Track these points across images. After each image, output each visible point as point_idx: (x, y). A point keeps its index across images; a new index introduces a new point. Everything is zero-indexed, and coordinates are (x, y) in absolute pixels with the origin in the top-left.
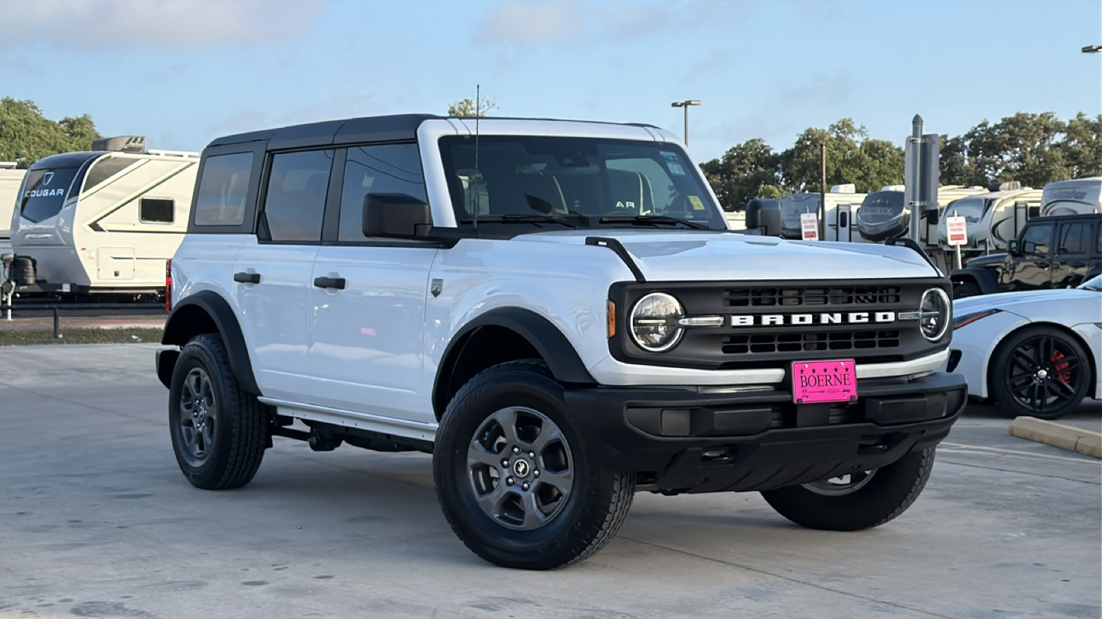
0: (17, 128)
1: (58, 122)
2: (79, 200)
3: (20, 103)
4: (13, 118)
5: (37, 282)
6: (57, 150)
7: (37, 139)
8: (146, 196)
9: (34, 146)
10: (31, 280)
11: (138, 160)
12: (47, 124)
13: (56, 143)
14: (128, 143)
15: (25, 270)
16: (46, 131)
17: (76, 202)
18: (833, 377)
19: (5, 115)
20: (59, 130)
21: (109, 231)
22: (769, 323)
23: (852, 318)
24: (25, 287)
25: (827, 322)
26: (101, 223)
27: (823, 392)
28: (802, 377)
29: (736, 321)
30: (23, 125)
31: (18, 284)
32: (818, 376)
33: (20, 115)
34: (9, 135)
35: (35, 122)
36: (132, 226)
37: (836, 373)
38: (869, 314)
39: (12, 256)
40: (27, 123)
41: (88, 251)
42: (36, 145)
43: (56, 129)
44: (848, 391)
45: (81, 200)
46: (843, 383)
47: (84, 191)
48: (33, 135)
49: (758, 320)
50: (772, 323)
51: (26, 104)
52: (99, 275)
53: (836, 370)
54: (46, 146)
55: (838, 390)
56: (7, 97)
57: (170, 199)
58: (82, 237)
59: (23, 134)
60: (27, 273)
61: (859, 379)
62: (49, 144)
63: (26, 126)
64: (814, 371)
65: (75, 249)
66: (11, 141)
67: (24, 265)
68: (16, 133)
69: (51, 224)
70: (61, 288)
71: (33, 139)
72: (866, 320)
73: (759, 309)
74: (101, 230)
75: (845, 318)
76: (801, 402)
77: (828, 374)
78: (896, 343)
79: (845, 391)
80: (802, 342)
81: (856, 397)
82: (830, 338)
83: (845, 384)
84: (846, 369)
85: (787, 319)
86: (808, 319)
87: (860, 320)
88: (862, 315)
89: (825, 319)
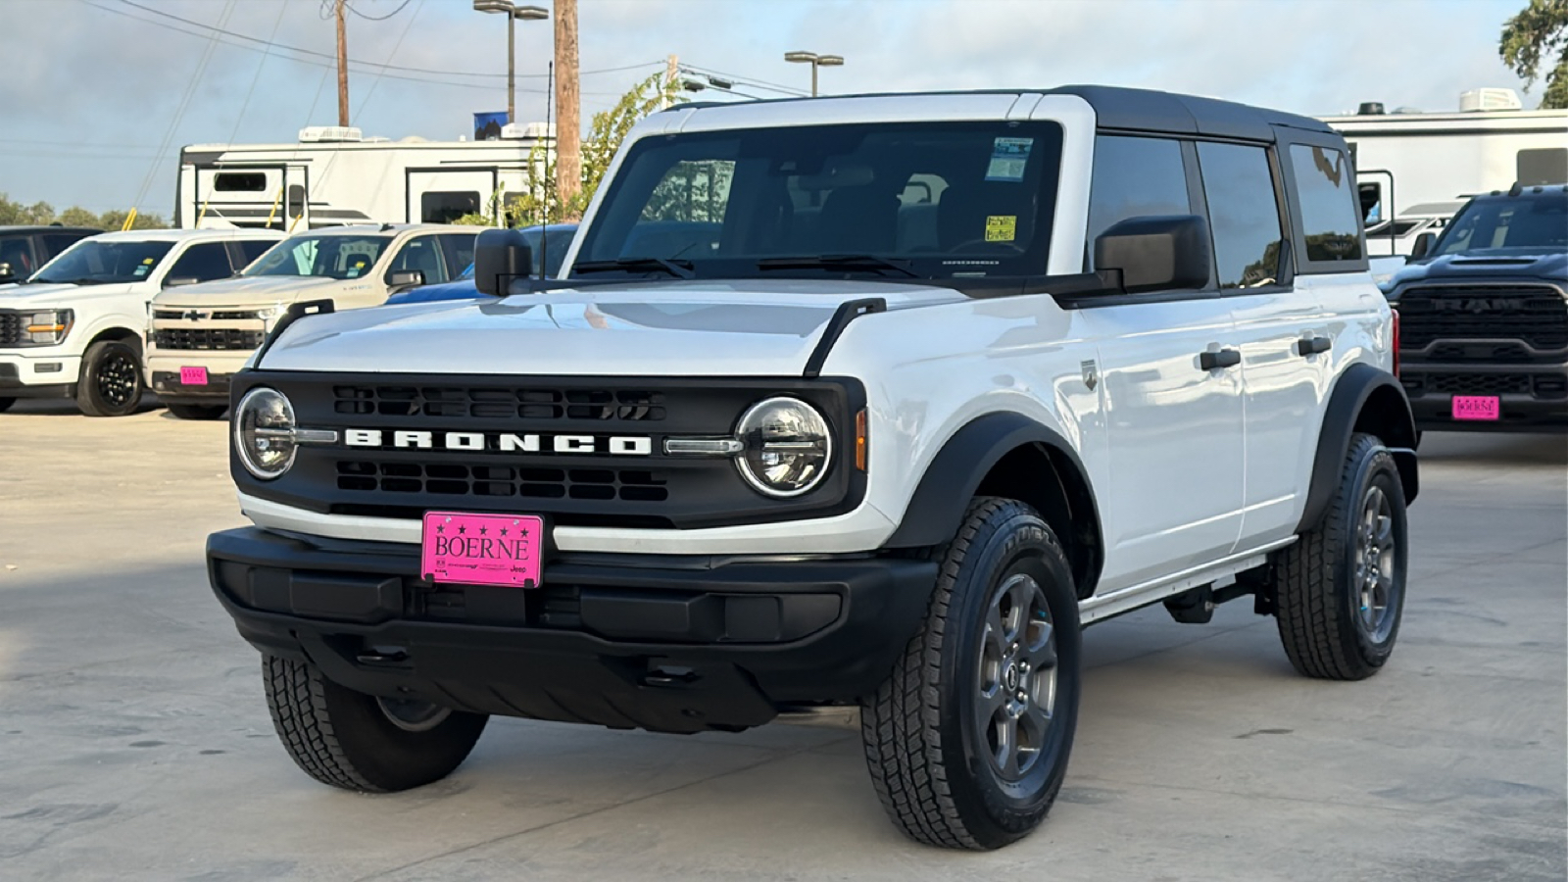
18: (496, 543)
22: (405, 445)
23: (561, 444)
25: (512, 448)
27: (474, 567)
28: (439, 537)
29: (352, 437)
32: (469, 539)
37: (503, 538)
38: (596, 439)
44: (522, 570)
46: (514, 555)
49: (387, 438)
50: (413, 444)
53: (504, 532)
55: (501, 568)
64: (462, 530)
72: (590, 449)
73: (390, 419)
75: (547, 443)
76: (433, 579)
77: (487, 537)
78: (662, 495)
79: (515, 569)
80: (471, 480)
81: (537, 583)
82: (524, 477)
83: (517, 558)
84: (524, 533)
85: (438, 440)
86: (477, 442)
87: (582, 449)
88: (582, 439)
89: (507, 442)
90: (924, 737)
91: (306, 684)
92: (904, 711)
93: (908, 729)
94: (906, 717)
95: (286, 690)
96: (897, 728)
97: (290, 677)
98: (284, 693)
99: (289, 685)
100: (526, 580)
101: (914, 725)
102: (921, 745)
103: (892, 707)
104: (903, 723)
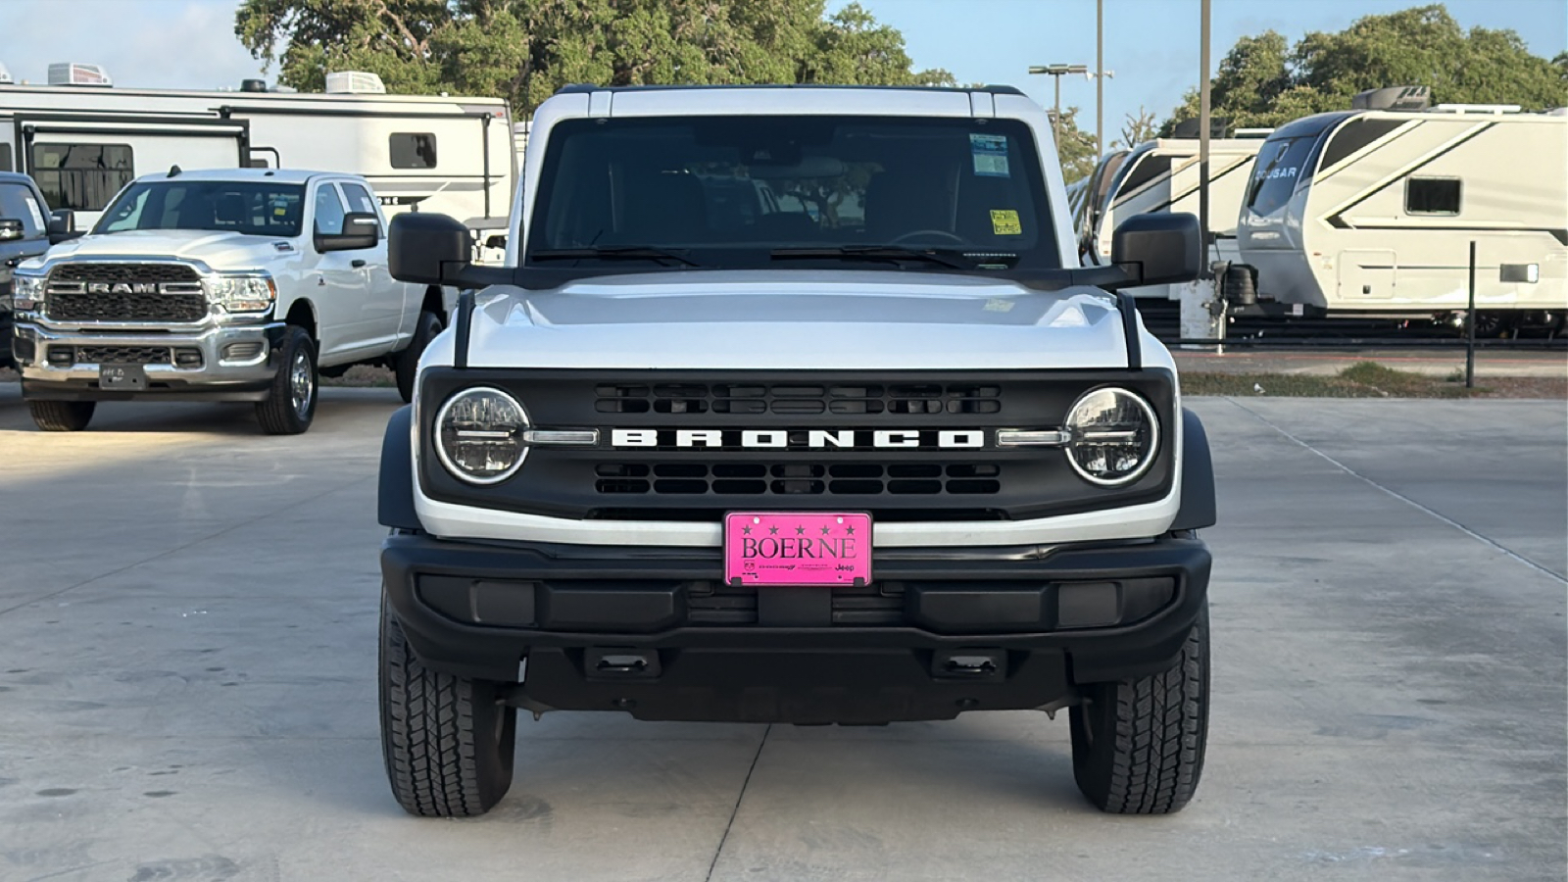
0: (1485, 71)
1: (1550, 59)
2: (1313, 183)
3: (1496, 35)
4: (1482, 56)
5: (1258, 301)
6: (1542, 100)
7: (1514, 86)
8: (1415, 175)
9: (1508, 96)
10: (1249, 299)
11: (1405, 122)
12: (1531, 63)
13: (1542, 89)
14: (1401, 96)
15: (1241, 284)
16: (1529, 73)
17: (1309, 186)
18: (816, 543)
19: (1470, 53)
20: (1549, 71)
21: (1358, 227)
22: (690, 444)
23: (882, 439)
24: (1242, 309)
25: (822, 444)
26: (1344, 217)
27: (791, 568)
28: (745, 540)
29: (620, 438)
30: (1494, 66)
31: (1232, 304)
32: (783, 540)
33: (1492, 52)
34: (1473, 82)
35: (1513, 61)
36: (1393, 219)
37: (825, 537)
38: (922, 433)
39: (1226, 264)
40: (1500, 61)
41: (1323, 258)
42: (1512, 95)
43: (1545, 71)
44: (850, 569)
45: (1316, 184)
46: (839, 554)
47: (1321, 170)
48: (1508, 80)
49: (666, 438)
50: (699, 443)
51: (1504, 35)
52: (1340, 292)
53: (825, 530)
54: (1526, 95)
55: (825, 567)
56: (1478, 27)
57: (1456, 178)
58: (1316, 235)
59: (1493, 79)
60: (1243, 288)
61: (876, 550)
62: (1531, 93)
63: (1499, 67)
64: (773, 530)
65: (1304, 254)
66: (1475, 91)
67: (1240, 277)
68: (1484, 79)
69: (1277, 217)
70: (1291, 310)
71: (1508, 86)
72: (916, 444)
74: (1345, 226)
75: (864, 438)
76: (741, 583)
77: (805, 536)
78: (994, 487)
79: (841, 568)
80: (769, 479)
81: (868, 580)
82: (832, 473)
83: (843, 556)
84: (850, 530)
85: (732, 438)
86: (780, 439)
87: (907, 444)
88: (906, 434)
89: (817, 438)
90: (1184, 710)
91: (453, 705)
92: (1165, 686)
93: (1168, 702)
94: (1167, 692)
95: (425, 714)
96: (1156, 702)
97: (432, 698)
98: (421, 717)
99: (430, 707)
100: (855, 579)
101: (1174, 698)
102: (1179, 717)
103: (1153, 683)
104: (1163, 697)
